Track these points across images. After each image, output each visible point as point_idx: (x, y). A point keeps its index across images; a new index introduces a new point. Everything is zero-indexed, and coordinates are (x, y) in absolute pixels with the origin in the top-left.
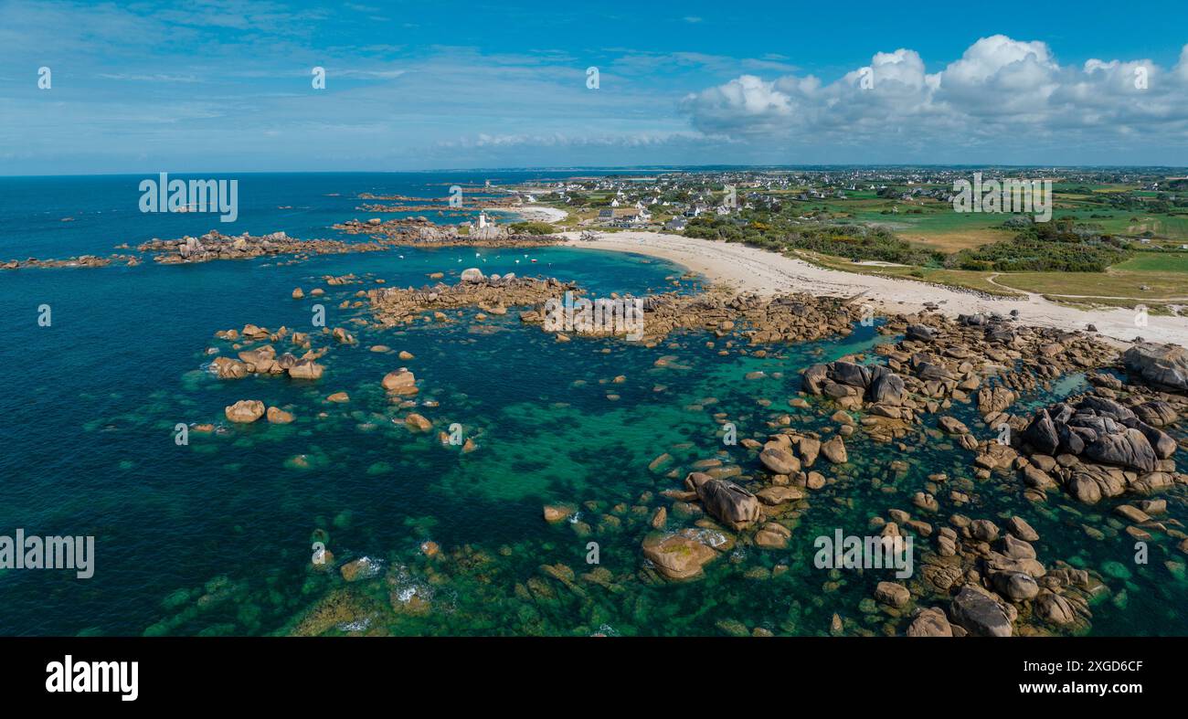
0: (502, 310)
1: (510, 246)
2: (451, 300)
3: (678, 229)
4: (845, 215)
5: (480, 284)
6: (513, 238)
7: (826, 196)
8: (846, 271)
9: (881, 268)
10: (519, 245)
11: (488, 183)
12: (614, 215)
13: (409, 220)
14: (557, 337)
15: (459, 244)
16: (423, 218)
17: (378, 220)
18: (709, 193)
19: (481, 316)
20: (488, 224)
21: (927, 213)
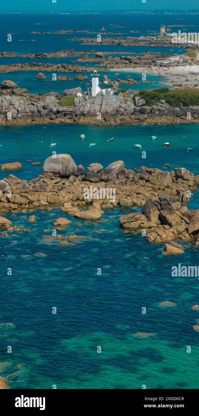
0: (95, 213)
1: (135, 123)
2: (23, 200)
5: (71, 178)
6: (142, 112)
10: (150, 121)
11: (163, 30)
14: (165, 250)
15: (57, 121)
19: (63, 221)
20: (104, 91)
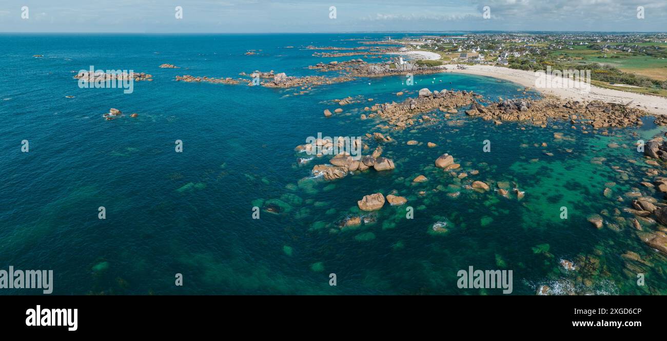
3: (505, 64)
4: (581, 58)
5: (430, 97)
6: (420, 69)
7: (562, 48)
8: (615, 89)
9: (629, 88)
10: (424, 73)
12: (467, 57)
13: (353, 61)
14: (495, 122)
15: (392, 74)
16: (361, 60)
17: (336, 62)
18: (503, 45)
20: (405, 62)
21: (622, 58)
